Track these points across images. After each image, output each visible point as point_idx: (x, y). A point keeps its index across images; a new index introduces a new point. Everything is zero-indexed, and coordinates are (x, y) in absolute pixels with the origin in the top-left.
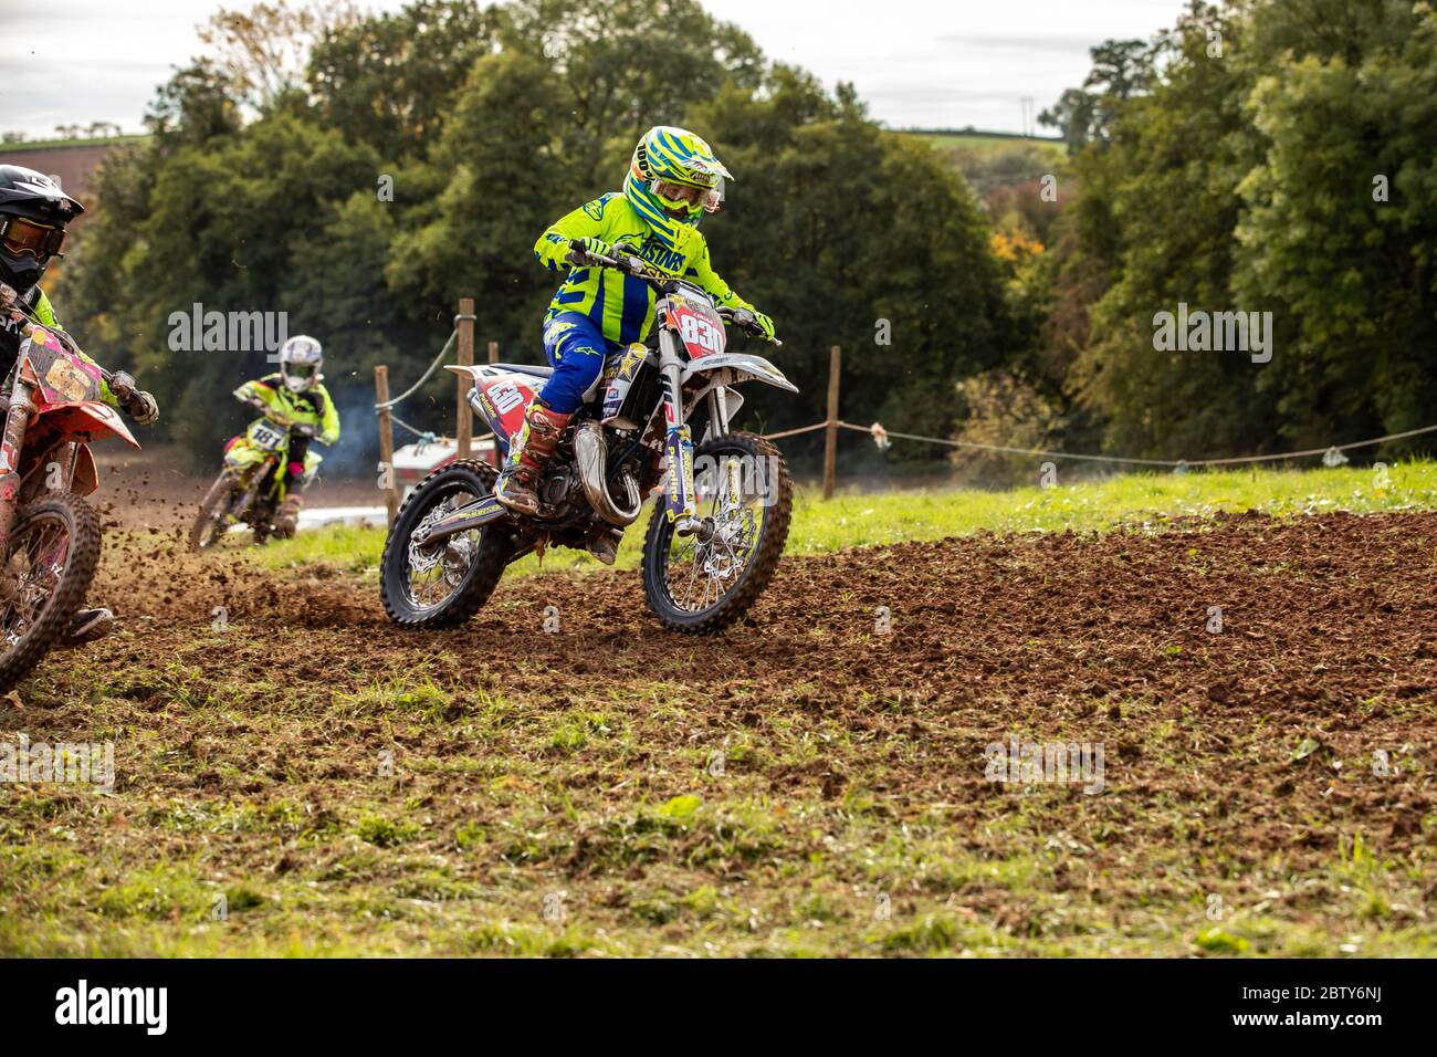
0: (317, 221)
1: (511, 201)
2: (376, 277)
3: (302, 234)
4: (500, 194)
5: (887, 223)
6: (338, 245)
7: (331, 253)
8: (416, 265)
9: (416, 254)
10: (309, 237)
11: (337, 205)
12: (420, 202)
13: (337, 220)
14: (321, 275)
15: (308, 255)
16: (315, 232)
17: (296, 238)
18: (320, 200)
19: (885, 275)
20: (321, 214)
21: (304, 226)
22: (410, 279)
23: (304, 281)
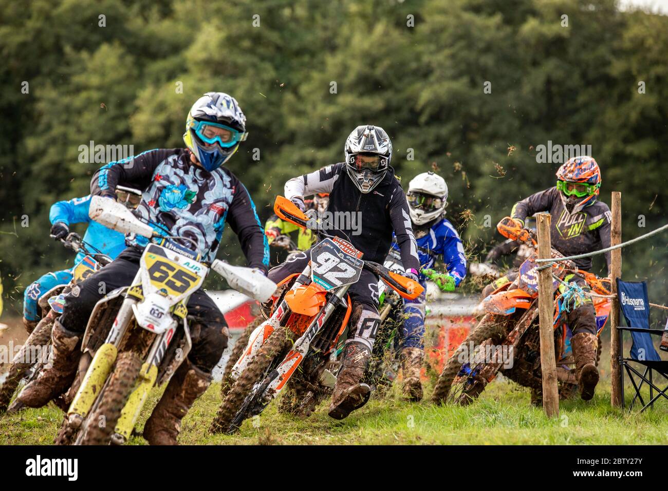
0: (63, 70)
1: (255, 60)
2: (121, 126)
3: (48, 82)
4: (245, 51)
5: (626, 96)
6: (84, 95)
7: (78, 101)
8: (162, 118)
9: (161, 108)
10: (55, 85)
11: (84, 55)
12: (164, 57)
13: (84, 70)
14: (67, 122)
15: (53, 102)
16: (60, 81)
17: (43, 85)
18: (68, 49)
19: (621, 146)
20: (68, 64)
21: (49, 74)
22: (155, 131)
23: (49, 127)
